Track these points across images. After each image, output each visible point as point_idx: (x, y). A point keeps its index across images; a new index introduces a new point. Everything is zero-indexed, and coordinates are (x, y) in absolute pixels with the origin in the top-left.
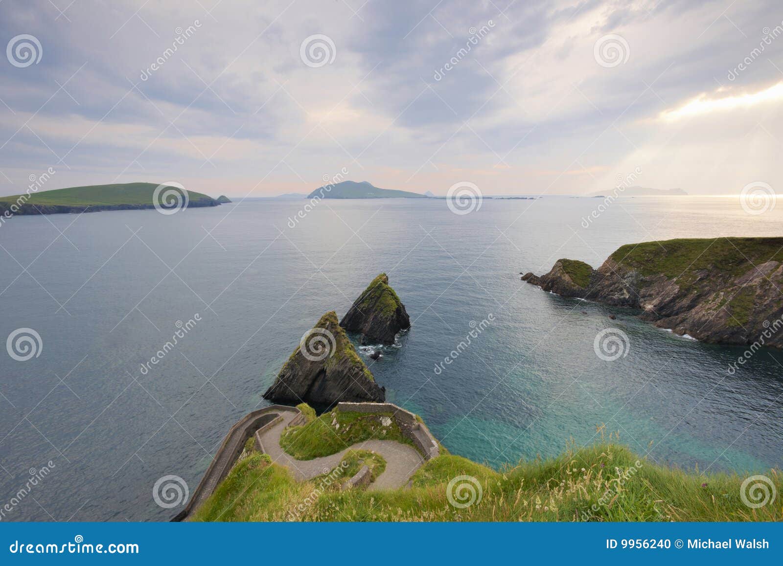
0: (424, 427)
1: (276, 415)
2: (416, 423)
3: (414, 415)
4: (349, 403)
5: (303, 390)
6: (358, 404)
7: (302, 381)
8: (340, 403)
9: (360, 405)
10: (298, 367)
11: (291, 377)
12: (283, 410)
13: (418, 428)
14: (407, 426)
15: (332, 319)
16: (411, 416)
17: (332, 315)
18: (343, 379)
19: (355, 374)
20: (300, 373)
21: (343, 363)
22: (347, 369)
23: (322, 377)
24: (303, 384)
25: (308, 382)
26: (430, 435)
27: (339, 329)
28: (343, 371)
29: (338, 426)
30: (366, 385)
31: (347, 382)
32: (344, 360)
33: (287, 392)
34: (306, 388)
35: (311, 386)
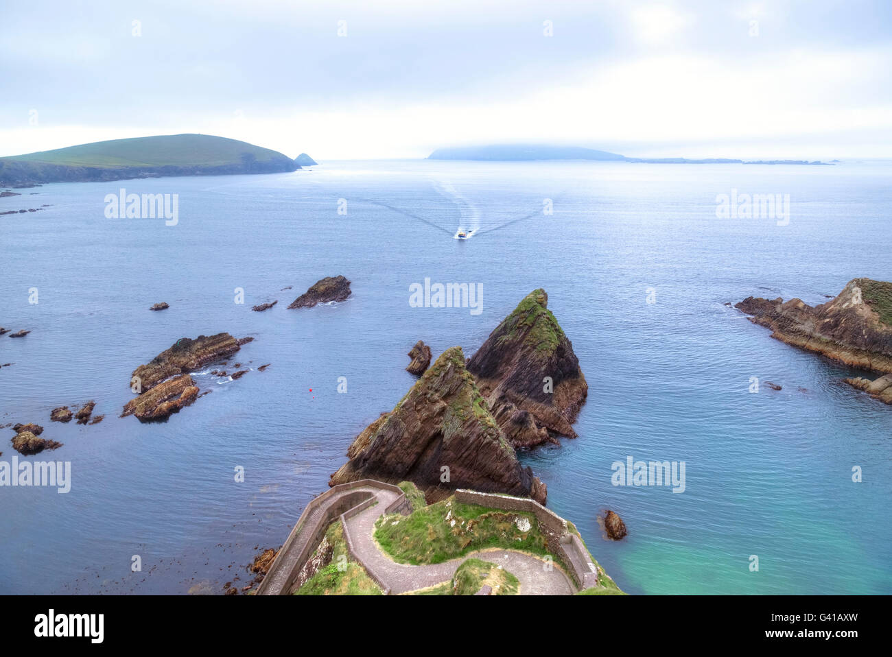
0: (579, 542)
1: (369, 495)
2: (567, 534)
3: (565, 521)
4: (471, 492)
5: (409, 460)
6: (484, 494)
7: (408, 447)
8: (458, 490)
9: (486, 496)
10: (403, 425)
11: (393, 439)
12: (380, 487)
13: (571, 541)
14: (553, 537)
15: (456, 359)
16: (561, 523)
17: (457, 353)
18: (467, 450)
19: (487, 443)
20: (406, 435)
21: (468, 427)
22: (475, 435)
23: (436, 444)
24: (409, 451)
25: (418, 449)
26: (587, 554)
27: (466, 374)
28: (468, 438)
29: (453, 523)
30: (501, 462)
31: (474, 455)
32: (471, 422)
33: (386, 461)
34: (413, 457)
35: (420, 455)
